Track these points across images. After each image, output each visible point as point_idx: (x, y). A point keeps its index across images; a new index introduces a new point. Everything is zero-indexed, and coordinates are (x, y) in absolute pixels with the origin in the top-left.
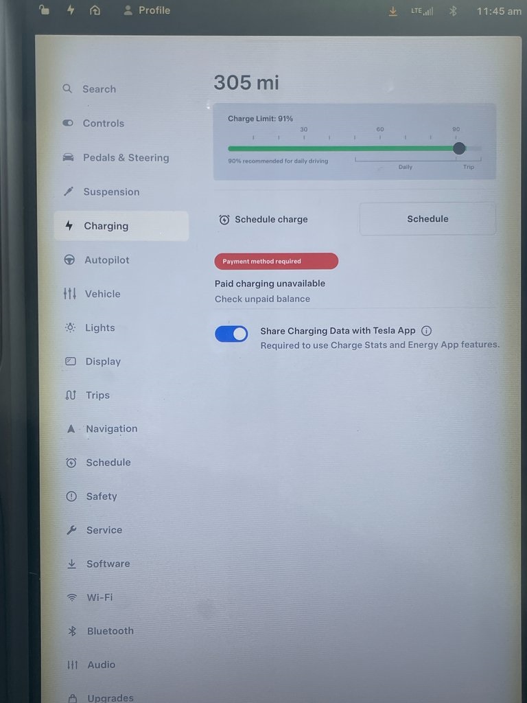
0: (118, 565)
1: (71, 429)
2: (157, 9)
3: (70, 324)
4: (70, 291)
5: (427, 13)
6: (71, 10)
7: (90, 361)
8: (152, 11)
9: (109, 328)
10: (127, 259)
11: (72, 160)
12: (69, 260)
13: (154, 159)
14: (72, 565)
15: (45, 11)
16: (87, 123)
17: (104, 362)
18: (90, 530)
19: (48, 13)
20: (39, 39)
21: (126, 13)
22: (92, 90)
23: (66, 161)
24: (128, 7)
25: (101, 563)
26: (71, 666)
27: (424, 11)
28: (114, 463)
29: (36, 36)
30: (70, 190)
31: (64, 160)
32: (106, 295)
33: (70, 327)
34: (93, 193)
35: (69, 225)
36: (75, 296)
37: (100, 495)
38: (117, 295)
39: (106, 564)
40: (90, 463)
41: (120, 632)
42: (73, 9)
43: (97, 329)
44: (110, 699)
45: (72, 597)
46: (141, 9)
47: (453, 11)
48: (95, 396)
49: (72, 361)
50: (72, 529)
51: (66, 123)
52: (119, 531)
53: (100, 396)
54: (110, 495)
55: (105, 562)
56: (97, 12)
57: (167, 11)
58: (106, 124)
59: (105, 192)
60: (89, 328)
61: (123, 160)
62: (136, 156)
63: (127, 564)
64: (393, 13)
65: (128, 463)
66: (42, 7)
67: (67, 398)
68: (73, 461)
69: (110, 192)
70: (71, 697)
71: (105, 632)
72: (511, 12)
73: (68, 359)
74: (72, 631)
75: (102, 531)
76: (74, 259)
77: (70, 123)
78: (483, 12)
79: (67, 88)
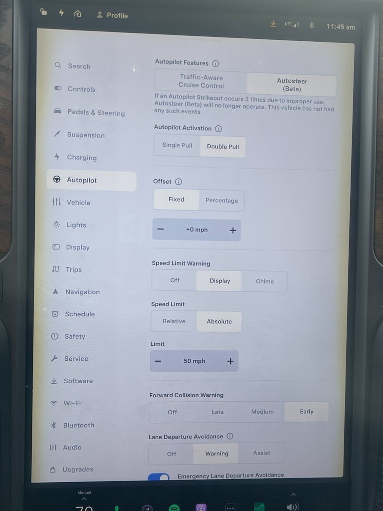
0: (85, 381)
1: (55, 292)
2: (119, 15)
3: (56, 222)
4: (57, 200)
5: (295, 26)
6: (61, 13)
7: (69, 247)
8: (116, 16)
9: (83, 226)
10: (96, 180)
11: (60, 113)
12: (57, 179)
13: (115, 114)
14: (54, 382)
15: (44, 13)
16: (70, 89)
17: (79, 248)
18: (67, 359)
19: (46, 14)
20: (40, 31)
21: (99, 17)
22: (74, 66)
23: (56, 114)
24: (100, 13)
25: (73, 380)
26: (52, 448)
27: (293, 25)
28: (84, 314)
29: (38, 29)
30: (58, 133)
31: (55, 112)
32: (81, 203)
33: (56, 224)
34: (74, 135)
35: (57, 156)
36: (60, 204)
37: (74, 336)
38: (88, 203)
39: (77, 381)
40: (67, 314)
41: (85, 426)
42: (63, 12)
43: (74, 226)
44: (78, 470)
45: (54, 402)
46: (109, 14)
47: (312, 25)
48: (72, 270)
49: (57, 247)
50: (55, 358)
51: (56, 88)
52: (86, 359)
53: (75, 270)
54: (80, 335)
55: (76, 380)
56: (79, 15)
57: (126, 17)
58: (83, 90)
59: (81, 135)
60: (69, 225)
61: (94, 114)
62: (103, 112)
63: (91, 381)
64: (273, 24)
65: (93, 315)
66: (42, 10)
67: (53, 271)
68: (56, 313)
69: (85, 135)
70: (52, 469)
71: (75, 426)
72: (348, 28)
73: (54, 245)
74: (53, 425)
75: (75, 359)
76: (60, 179)
77: (59, 88)
78: (331, 27)
79: (57, 64)
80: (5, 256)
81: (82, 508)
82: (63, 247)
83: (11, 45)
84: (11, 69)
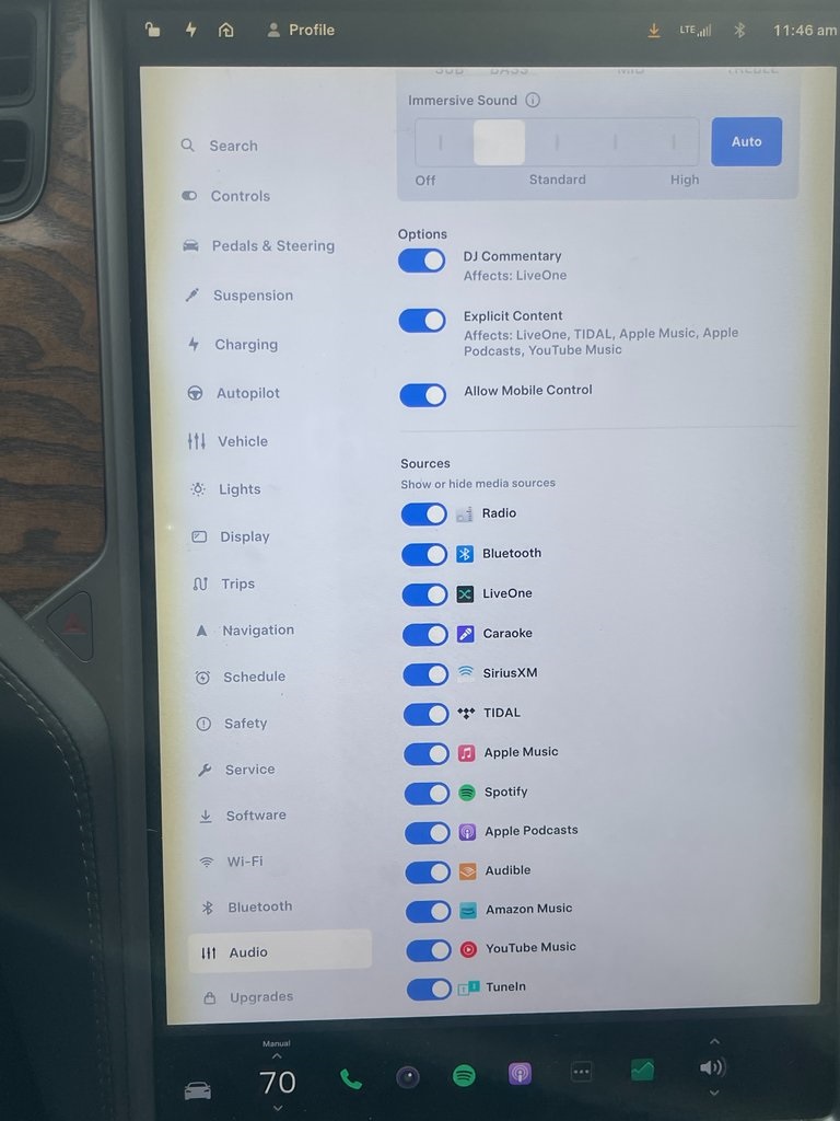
0: (270, 816)
1: (202, 631)
2: (316, 28)
3: (198, 484)
4: (196, 437)
5: (703, 34)
6: (191, 29)
7: (227, 537)
8: (309, 31)
9: (253, 490)
10: (277, 391)
11: (197, 249)
12: (195, 393)
13: (313, 247)
14: (206, 818)
15: (154, 32)
16: (216, 196)
17: (246, 538)
18: (230, 770)
19: (158, 34)
20: (146, 72)
21: (271, 35)
22: (222, 147)
23: (187, 251)
24: (274, 26)
25: (246, 814)
26: (206, 955)
27: (698, 29)
28: (264, 677)
29: (143, 70)
30: (194, 293)
31: (185, 249)
32: (247, 442)
33: (198, 489)
34: (227, 297)
35: (194, 344)
36: (203, 445)
37: (243, 722)
38: (264, 442)
39: (254, 816)
40: (228, 677)
41: (273, 908)
42: (194, 29)
43: (237, 491)
44: (261, 998)
45: (207, 861)
46: (293, 28)
47: (740, 30)
48: (234, 585)
49: (201, 537)
50: (206, 769)
51: (186, 195)
52: (271, 770)
53: (241, 585)
54: (257, 721)
55: (251, 813)
56: (229, 33)
57: (331, 31)
58: (244, 197)
59: (244, 297)
60: (225, 490)
61: (269, 249)
62: (288, 244)
63: (282, 816)
64: (654, 32)
65: (282, 677)
66: (149, 26)
67: (195, 588)
68: (205, 676)
69: (251, 296)
70: (207, 996)
71: (252, 908)
72: (822, 32)
73: (195, 533)
75: (247, 770)
76: (201, 392)
77: (192, 196)
78: (783, 31)
79: (187, 144)
80: (94, 561)
81: (274, 1074)
82: (214, 536)
83: (88, 110)
84: (90, 160)
